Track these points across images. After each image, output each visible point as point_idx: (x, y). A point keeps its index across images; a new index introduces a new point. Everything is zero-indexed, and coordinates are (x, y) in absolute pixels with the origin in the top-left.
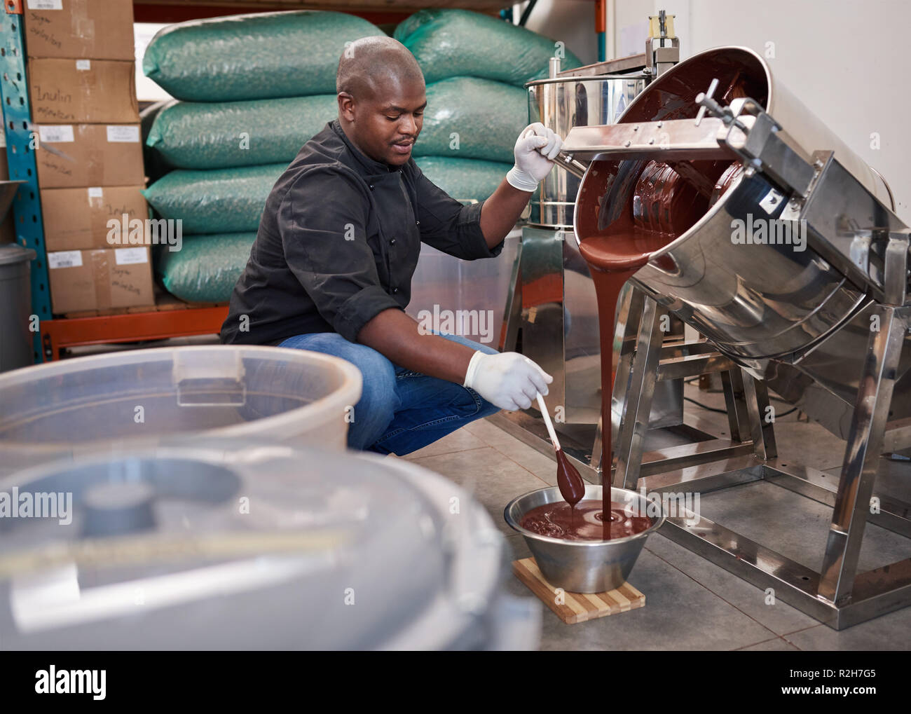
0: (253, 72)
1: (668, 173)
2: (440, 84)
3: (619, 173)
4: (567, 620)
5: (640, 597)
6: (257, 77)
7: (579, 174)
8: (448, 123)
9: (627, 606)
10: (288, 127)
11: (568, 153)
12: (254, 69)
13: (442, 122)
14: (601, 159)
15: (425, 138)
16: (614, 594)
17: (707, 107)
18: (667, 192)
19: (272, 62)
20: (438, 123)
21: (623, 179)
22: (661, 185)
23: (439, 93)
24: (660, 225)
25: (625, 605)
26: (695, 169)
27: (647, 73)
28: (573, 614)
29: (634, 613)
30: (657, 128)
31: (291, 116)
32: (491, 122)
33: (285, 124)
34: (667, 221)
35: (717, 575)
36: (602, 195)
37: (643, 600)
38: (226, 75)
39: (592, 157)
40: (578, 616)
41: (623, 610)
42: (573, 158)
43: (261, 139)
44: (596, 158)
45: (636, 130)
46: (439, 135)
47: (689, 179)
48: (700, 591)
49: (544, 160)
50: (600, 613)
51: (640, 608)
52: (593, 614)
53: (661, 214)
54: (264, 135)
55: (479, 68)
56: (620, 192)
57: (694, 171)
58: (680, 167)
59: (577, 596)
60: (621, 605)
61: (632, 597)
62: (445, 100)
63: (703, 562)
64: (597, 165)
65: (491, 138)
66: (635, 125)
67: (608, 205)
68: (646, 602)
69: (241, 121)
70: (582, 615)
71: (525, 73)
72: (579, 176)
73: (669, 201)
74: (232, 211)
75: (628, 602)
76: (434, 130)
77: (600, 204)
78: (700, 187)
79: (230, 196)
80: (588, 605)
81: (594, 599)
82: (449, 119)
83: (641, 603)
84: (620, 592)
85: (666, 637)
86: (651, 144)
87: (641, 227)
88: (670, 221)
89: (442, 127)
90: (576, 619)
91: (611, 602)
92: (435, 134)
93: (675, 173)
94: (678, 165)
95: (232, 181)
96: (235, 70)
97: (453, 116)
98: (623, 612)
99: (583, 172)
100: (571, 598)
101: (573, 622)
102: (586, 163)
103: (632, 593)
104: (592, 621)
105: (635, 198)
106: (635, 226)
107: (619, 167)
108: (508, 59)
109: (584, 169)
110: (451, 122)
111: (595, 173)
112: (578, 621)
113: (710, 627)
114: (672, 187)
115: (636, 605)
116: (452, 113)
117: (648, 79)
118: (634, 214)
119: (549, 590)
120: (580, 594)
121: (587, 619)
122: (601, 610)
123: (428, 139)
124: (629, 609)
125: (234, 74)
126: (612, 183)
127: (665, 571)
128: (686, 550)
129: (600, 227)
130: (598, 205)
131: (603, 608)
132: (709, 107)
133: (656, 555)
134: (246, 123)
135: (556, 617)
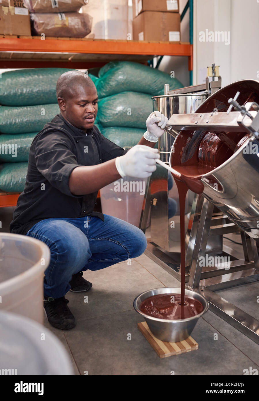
0: (37, 92)
1: (216, 138)
2: (119, 95)
3: (193, 137)
4: (161, 356)
5: (196, 345)
6: (39, 95)
7: (174, 136)
8: (122, 112)
9: (189, 349)
10: (50, 115)
11: (169, 126)
12: (38, 91)
13: (119, 112)
14: (184, 130)
15: (112, 119)
16: (184, 343)
17: (233, 105)
18: (214, 147)
19: (46, 88)
20: (117, 112)
21: (194, 140)
22: (212, 144)
23: (118, 99)
24: (210, 163)
25: (188, 348)
26: (228, 136)
27: (206, 93)
28: (164, 353)
29: (193, 353)
30: (210, 115)
31: (52, 110)
32: (141, 112)
33: (49, 114)
34: (213, 161)
35: (234, 333)
36: (184, 147)
37: (197, 346)
38: (24, 94)
39: (181, 128)
40: (166, 354)
41: (187, 351)
42: (172, 129)
43: (38, 120)
44: (183, 129)
45: (201, 116)
46: (118, 117)
47: (225, 141)
48: (225, 342)
49: (160, 128)
50: (177, 353)
51: (196, 350)
52: (173, 353)
53: (211, 157)
54: (40, 119)
55: (136, 87)
56: (193, 146)
57: (227, 138)
58: (221, 135)
59: (166, 343)
60: (187, 349)
61: (192, 345)
62: (120, 102)
63: (228, 325)
64: (183, 132)
65: (141, 119)
66: (201, 114)
67: (187, 151)
68: (199, 347)
69: (30, 113)
70: (168, 353)
71: (157, 89)
72: (174, 137)
73: (215, 151)
74: (26, 152)
75: (190, 348)
76: (116, 115)
77: (183, 151)
78: (230, 145)
79: (25, 146)
80: (171, 348)
81: (174, 345)
82: (122, 111)
83: (196, 348)
84: (187, 341)
85: (207, 367)
86: (207, 123)
87: (202, 163)
88: (215, 160)
89: (119, 114)
90: (165, 355)
91: (182, 347)
92: (116, 117)
93: (219, 138)
94: (220, 134)
95: (26, 139)
96: (29, 92)
97: (124, 109)
98: (188, 352)
99: (177, 135)
100: (163, 344)
101: (163, 357)
102: (178, 131)
103: (192, 342)
104: (173, 357)
105: (200, 149)
106: (199, 163)
107: (193, 134)
108: (149, 83)
109: (177, 134)
110: (123, 112)
111: (182, 136)
112: (166, 357)
113: (228, 362)
114: (217, 145)
115: (194, 349)
116: (123, 108)
117: (207, 95)
118: (199, 156)
119: (154, 339)
120: (168, 342)
121: (170, 356)
122: (177, 351)
123: (113, 119)
124: (190, 351)
125: (28, 93)
126: (189, 141)
127: (209, 330)
128: (219, 318)
129: (182, 162)
130: (182, 151)
131: (178, 350)
132: (234, 105)
133: (206, 321)
134: (32, 114)
135: (156, 354)
